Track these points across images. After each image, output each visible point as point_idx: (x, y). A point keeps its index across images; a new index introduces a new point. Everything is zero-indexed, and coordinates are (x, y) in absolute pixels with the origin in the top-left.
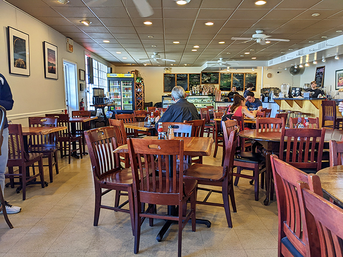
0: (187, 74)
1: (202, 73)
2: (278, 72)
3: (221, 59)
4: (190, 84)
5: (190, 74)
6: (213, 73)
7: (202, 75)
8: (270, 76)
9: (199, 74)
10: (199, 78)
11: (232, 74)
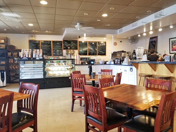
0: (50, 41)
1: (64, 40)
2: (121, 42)
3: (78, 24)
4: (53, 50)
5: (53, 42)
6: (73, 41)
7: (64, 42)
8: (115, 44)
9: (61, 42)
10: (61, 45)
11: (88, 42)
